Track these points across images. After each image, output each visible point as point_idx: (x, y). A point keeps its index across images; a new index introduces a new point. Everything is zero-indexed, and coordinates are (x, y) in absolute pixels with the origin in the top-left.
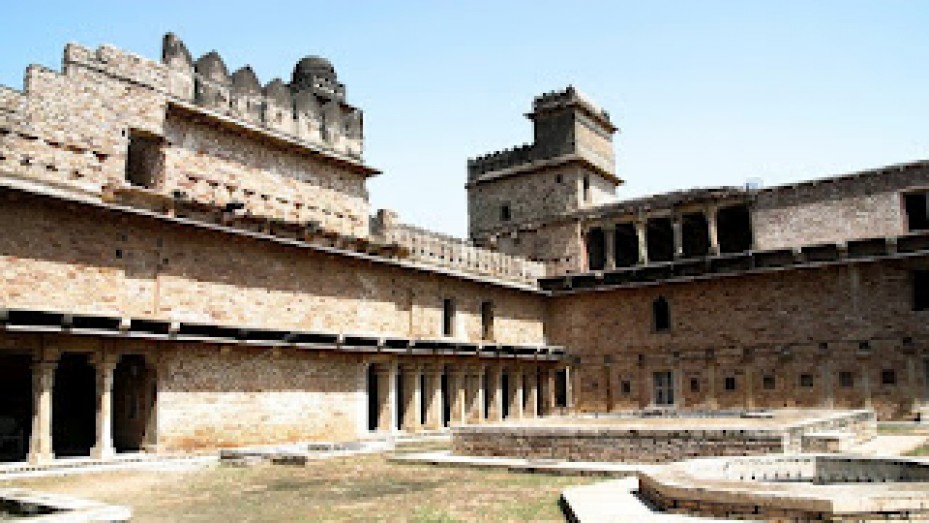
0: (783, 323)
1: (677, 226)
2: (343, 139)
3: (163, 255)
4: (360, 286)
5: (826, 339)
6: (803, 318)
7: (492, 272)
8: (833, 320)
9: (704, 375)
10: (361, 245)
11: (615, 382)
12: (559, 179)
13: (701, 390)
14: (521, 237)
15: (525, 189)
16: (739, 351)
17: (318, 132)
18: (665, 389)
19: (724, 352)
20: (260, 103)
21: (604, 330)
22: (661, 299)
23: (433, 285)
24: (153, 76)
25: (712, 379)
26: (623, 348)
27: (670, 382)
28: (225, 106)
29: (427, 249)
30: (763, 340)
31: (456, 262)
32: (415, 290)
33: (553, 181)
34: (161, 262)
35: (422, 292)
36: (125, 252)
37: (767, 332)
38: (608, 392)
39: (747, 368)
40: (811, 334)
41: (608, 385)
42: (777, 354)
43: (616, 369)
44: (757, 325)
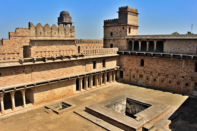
0: (167, 69)
1: (148, 44)
2: (70, 33)
3: (32, 69)
5: (175, 74)
6: (171, 69)
7: (105, 53)
8: (178, 71)
11: (132, 76)
12: (123, 28)
13: (149, 80)
15: (116, 29)
16: (157, 74)
17: (64, 34)
19: (154, 73)
20: (51, 32)
21: (130, 64)
22: (143, 60)
24: (27, 33)
25: (151, 78)
26: (134, 69)
35: (88, 62)
36: (25, 71)
37: (164, 71)
38: (130, 77)
39: (159, 77)
40: (173, 73)
41: (130, 75)
42: (165, 76)
43: (132, 73)
44: (162, 69)
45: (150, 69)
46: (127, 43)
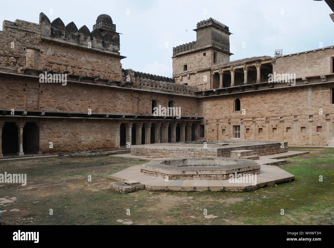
0: (281, 108)
1: (245, 72)
2: (111, 45)
3: (40, 90)
4: (118, 98)
5: (296, 114)
6: (289, 106)
7: (174, 91)
8: (300, 107)
9: (251, 127)
10: (118, 83)
11: (220, 130)
12: (205, 54)
13: (250, 133)
14: (191, 76)
15: (193, 58)
16: (264, 119)
17: (101, 44)
18: (238, 132)
19: (258, 119)
20: (78, 35)
21: (217, 111)
22: (238, 100)
23: (148, 96)
24: (35, 29)
25: (254, 129)
26: (223, 117)
27: (239, 130)
28: (63, 37)
29: (146, 83)
30: (274, 115)
31: (158, 87)
32: (141, 98)
33: (203, 55)
34: (40, 92)
35: (143, 99)
36: (27, 90)
37: (275, 112)
38: (218, 133)
39: (267, 125)
40: (292, 113)
41: (218, 130)
42: (278, 120)
43: (221, 125)
44: (272, 109)
45: (251, 112)
46: (211, 76)
